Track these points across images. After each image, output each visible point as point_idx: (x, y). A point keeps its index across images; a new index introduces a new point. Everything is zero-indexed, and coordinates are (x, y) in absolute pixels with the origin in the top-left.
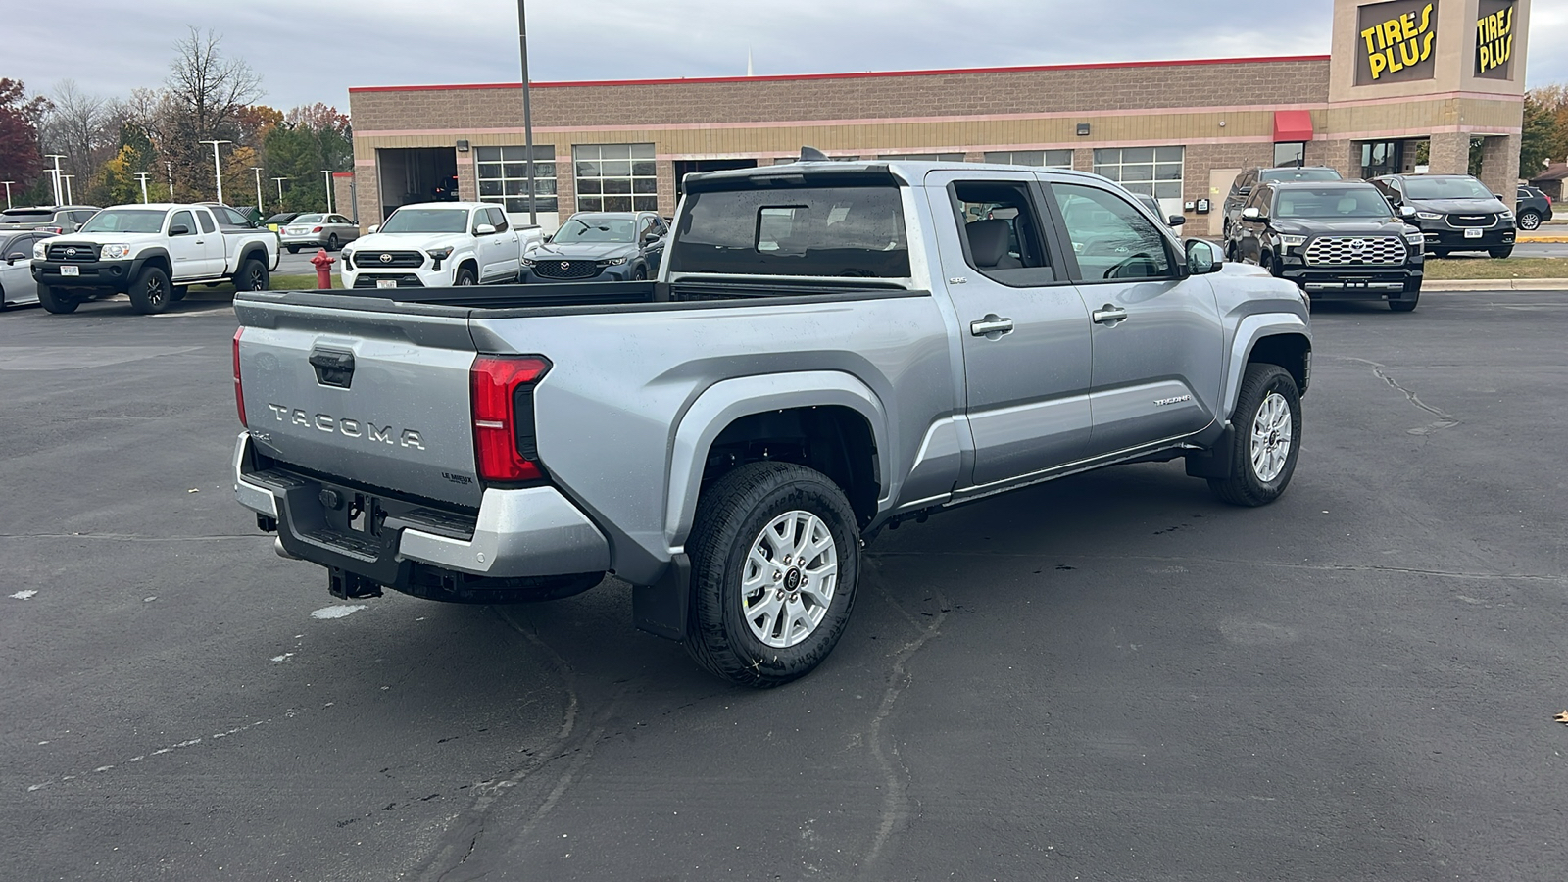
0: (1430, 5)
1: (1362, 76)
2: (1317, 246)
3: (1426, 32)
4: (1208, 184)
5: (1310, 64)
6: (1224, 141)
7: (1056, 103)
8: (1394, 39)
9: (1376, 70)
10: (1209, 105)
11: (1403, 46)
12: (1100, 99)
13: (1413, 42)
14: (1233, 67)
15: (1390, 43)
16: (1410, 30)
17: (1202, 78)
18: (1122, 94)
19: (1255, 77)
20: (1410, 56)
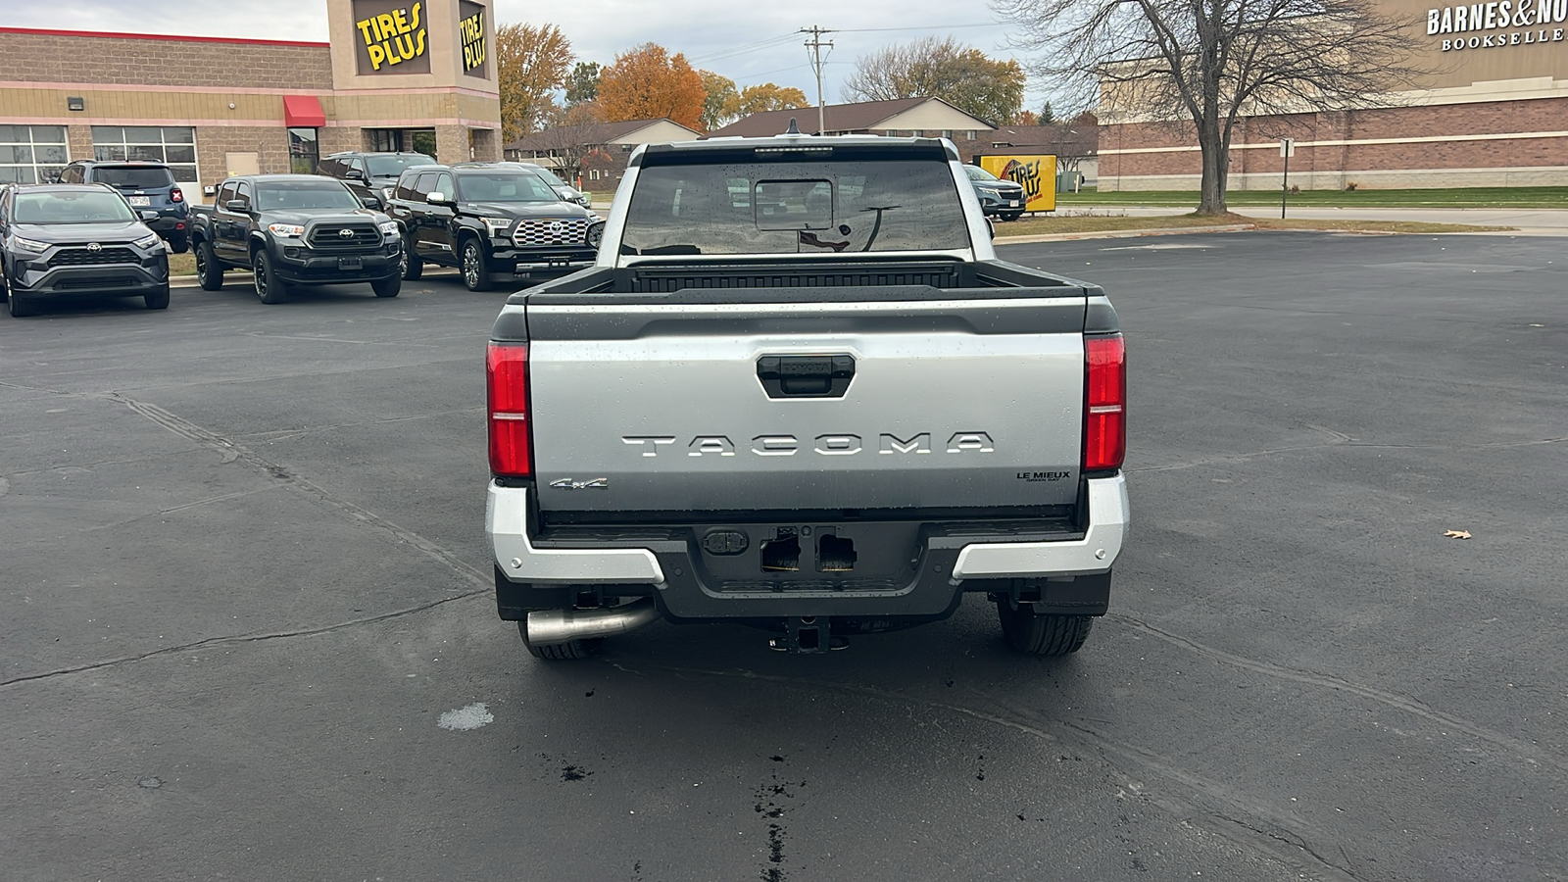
0: (418, 4)
1: (364, 66)
2: (523, 229)
3: (418, 29)
4: (225, 168)
5: (311, 51)
6: (236, 123)
7: (37, 71)
8: (389, 33)
9: (376, 61)
10: (215, 85)
11: (398, 40)
12: (91, 70)
13: (407, 36)
14: (235, 47)
15: (386, 36)
16: (403, 25)
17: (203, 57)
18: (115, 66)
19: (260, 59)
20: (407, 51)
